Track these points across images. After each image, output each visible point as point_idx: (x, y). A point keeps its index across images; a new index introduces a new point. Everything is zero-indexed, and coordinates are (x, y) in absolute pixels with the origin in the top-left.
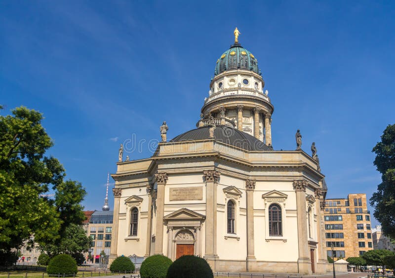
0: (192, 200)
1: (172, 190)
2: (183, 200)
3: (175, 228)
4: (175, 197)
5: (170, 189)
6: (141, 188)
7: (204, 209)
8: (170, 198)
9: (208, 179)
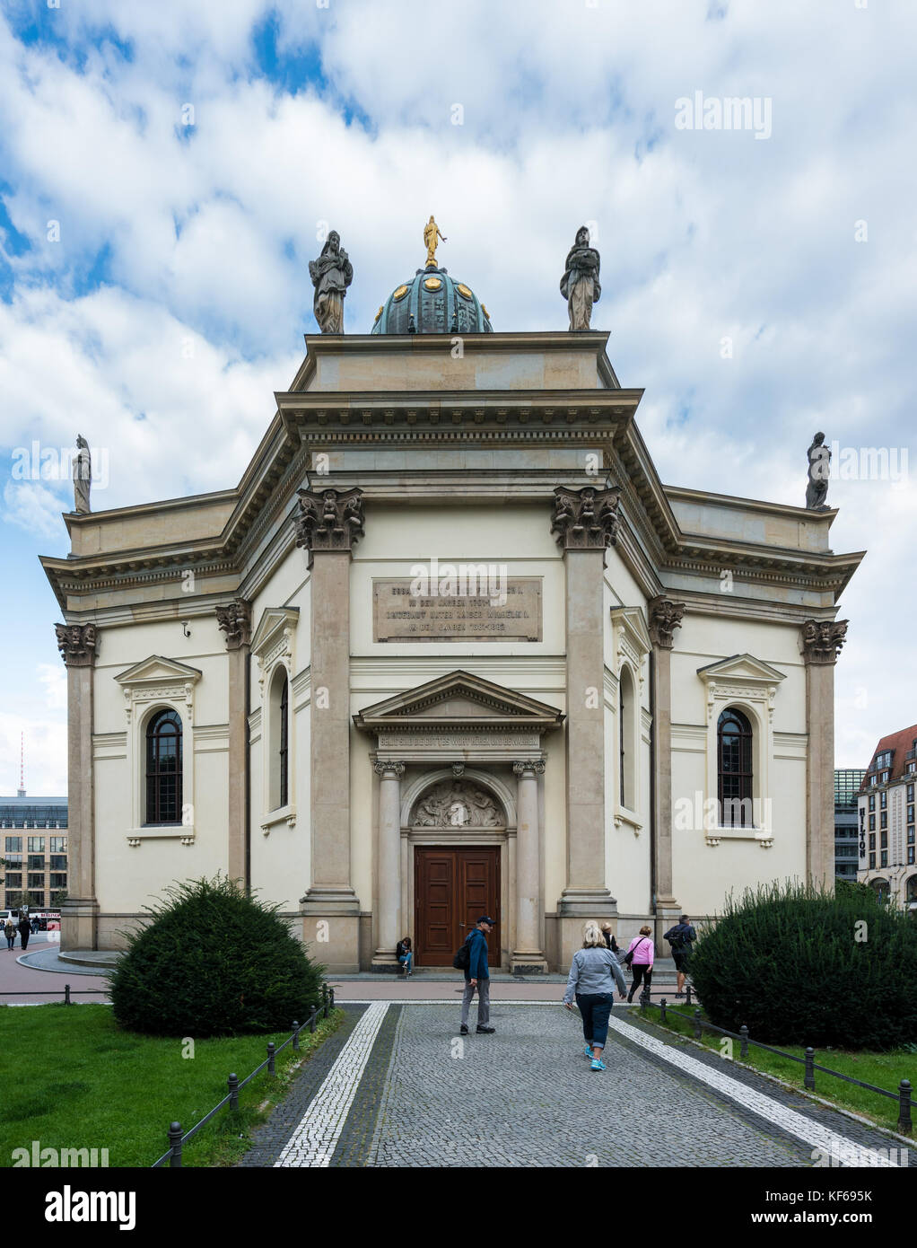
0: (492, 638)
1: (386, 589)
2: (448, 638)
3: (411, 770)
4: (404, 624)
5: (377, 584)
6: (191, 626)
7: (558, 681)
8: (376, 630)
9: (577, 534)
